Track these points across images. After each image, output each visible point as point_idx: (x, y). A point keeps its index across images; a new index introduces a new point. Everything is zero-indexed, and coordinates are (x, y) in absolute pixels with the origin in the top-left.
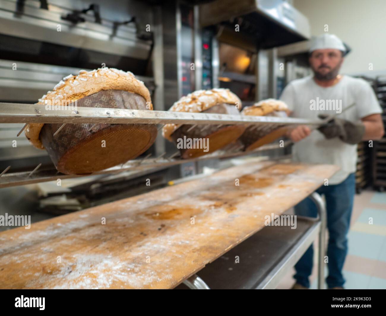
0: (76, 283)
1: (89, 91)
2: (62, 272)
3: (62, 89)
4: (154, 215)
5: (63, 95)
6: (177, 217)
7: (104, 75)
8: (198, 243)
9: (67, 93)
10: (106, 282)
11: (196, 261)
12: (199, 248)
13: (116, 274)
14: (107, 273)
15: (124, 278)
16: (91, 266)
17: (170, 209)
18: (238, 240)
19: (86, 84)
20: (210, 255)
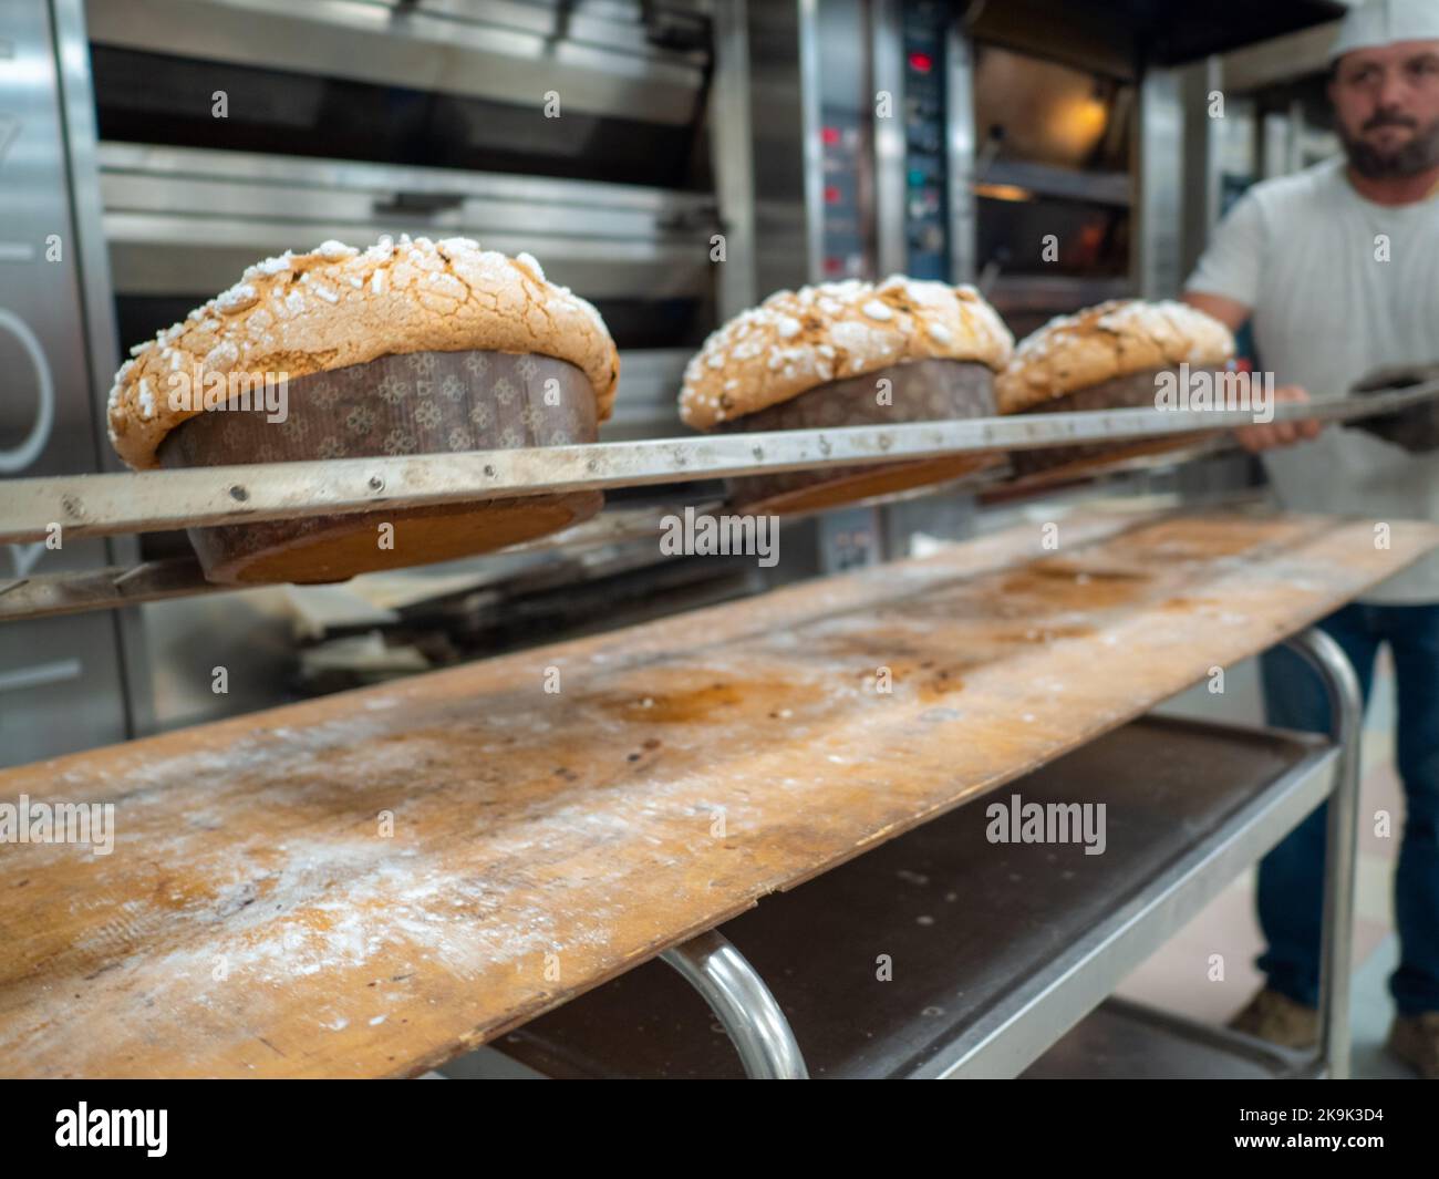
0: (251, 944)
1: (335, 351)
2: (217, 903)
3: (242, 316)
4: (635, 706)
5: (239, 347)
6: (722, 713)
7: (407, 288)
8: (759, 813)
9: (255, 344)
10: (357, 946)
11: (725, 882)
12: (755, 833)
13: (404, 916)
14: (375, 911)
15: (427, 933)
16: (329, 886)
17: (706, 682)
18: (922, 809)
19: (332, 318)
20: (789, 861)
